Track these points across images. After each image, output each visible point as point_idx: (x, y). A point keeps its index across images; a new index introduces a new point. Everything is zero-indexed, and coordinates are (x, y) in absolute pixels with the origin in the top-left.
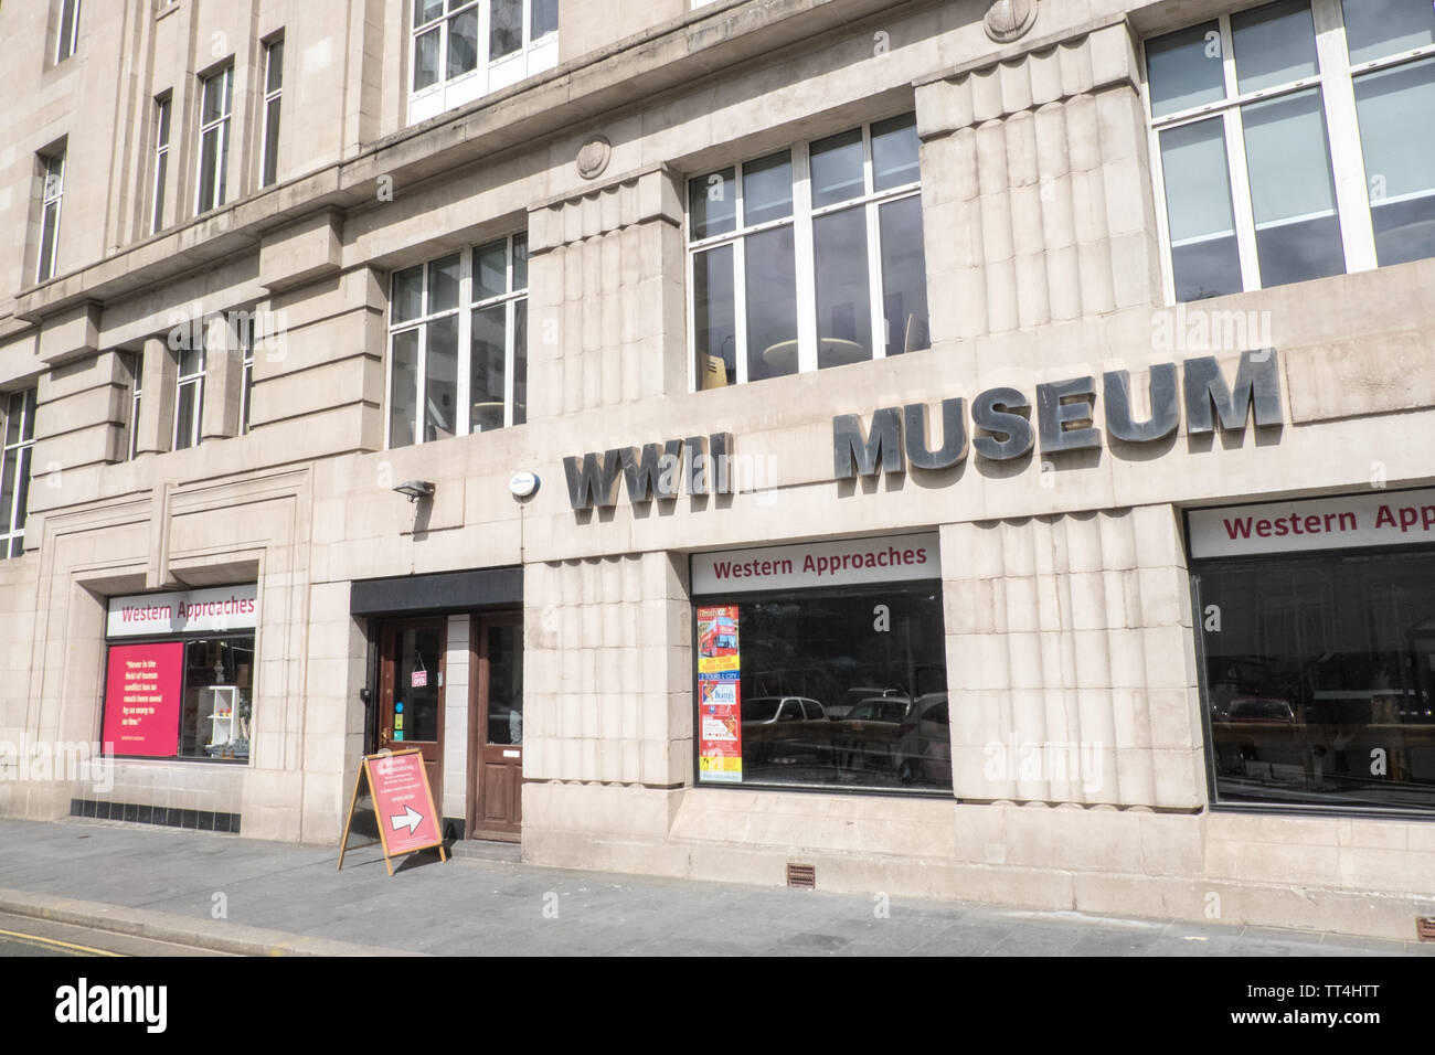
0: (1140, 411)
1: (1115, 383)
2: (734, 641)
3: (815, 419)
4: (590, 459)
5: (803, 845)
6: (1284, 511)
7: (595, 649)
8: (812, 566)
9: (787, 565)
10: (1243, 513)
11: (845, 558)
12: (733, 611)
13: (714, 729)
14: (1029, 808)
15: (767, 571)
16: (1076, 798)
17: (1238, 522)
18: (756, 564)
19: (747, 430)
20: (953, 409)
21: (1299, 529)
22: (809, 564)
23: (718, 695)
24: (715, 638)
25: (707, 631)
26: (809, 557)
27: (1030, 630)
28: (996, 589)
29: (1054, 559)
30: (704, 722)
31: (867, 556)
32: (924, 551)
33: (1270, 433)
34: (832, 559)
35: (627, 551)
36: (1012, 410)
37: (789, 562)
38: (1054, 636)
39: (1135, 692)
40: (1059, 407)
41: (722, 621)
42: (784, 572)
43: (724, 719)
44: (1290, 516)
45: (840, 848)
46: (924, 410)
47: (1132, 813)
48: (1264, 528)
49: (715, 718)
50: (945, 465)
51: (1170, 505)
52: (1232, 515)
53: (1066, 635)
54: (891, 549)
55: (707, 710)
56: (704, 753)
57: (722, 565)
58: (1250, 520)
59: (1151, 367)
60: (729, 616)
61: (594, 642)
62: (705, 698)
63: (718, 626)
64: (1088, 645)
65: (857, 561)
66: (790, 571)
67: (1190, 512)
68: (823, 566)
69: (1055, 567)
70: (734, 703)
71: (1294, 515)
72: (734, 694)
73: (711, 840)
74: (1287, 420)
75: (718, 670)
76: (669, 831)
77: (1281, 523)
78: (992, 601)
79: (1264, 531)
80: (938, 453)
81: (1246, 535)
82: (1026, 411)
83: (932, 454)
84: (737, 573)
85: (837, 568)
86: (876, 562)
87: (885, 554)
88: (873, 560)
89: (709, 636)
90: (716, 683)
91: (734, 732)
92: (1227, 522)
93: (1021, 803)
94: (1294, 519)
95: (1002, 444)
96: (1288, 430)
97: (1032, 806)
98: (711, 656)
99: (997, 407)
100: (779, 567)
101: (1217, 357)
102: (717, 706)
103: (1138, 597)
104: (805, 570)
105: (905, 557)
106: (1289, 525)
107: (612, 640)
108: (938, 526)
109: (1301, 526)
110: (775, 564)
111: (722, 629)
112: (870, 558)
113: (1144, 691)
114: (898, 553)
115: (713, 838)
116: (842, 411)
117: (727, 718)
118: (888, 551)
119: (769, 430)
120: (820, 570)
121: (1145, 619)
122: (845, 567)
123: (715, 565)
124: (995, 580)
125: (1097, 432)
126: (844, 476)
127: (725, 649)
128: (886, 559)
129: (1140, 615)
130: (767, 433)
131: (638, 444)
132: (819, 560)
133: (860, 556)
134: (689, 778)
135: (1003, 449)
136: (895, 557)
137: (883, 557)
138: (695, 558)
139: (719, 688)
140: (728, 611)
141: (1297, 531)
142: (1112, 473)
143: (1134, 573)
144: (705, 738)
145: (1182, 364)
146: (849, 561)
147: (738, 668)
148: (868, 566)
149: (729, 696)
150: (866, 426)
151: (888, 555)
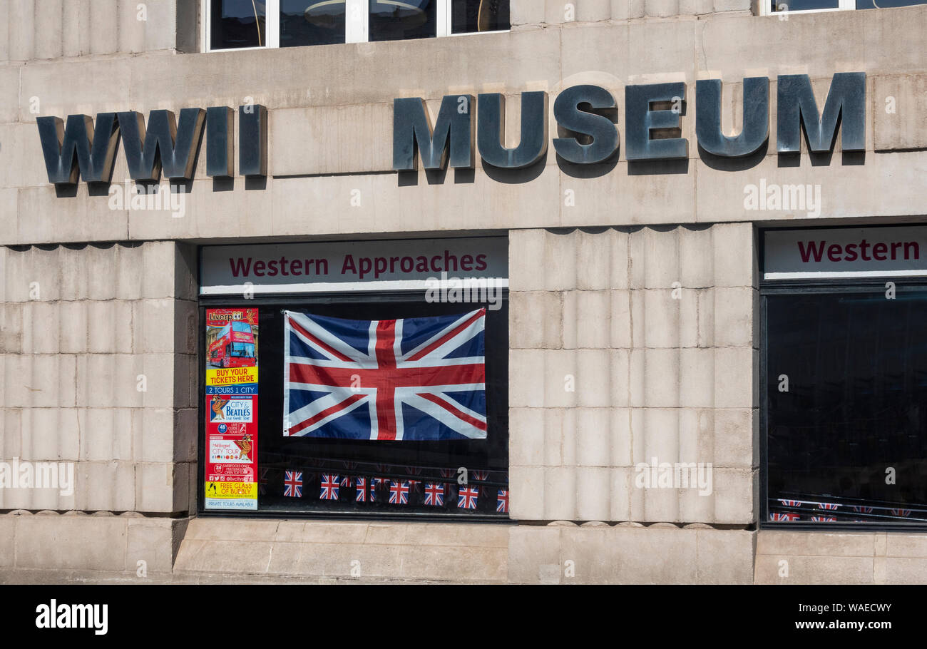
0: (731, 126)
1: (709, 92)
2: (251, 350)
3: (371, 100)
4: (77, 122)
5: (338, 574)
6: (855, 236)
7: (76, 355)
8: (353, 268)
9: (322, 265)
10: (817, 236)
11: (393, 260)
12: (251, 315)
13: (222, 451)
14: (586, 528)
15: (296, 270)
16: (637, 516)
17: (812, 245)
18: (283, 262)
19: (285, 103)
20: (533, 102)
21: (867, 255)
22: (349, 265)
23: (230, 412)
24: (228, 346)
25: (219, 337)
26: (349, 257)
27: (599, 346)
28: (566, 302)
29: (629, 274)
30: (212, 443)
31: (419, 259)
32: (484, 257)
33: (854, 157)
34: (377, 261)
35: (123, 237)
36: (597, 111)
37: (325, 262)
38: (624, 354)
39: (701, 412)
40: (649, 113)
41: (237, 326)
42: (318, 272)
43: (236, 439)
44: (860, 243)
45: (379, 575)
46: (501, 101)
47: (690, 531)
48: (835, 253)
49: (225, 438)
50: (522, 165)
51: (751, 223)
52: (807, 237)
53: (637, 354)
54: (447, 252)
55: (215, 429)
56: (211, 478)
57: (241, 261)
58: (823, 244)
59: (745, 79)
60: (246, 321)
61: (75, 346)
62: (214, 415)
63: (232, 332)
64: (660, 363)
65: (407, 266)
66: (326, 272)
67: (766, 232)
68: (365, 268)
69: (629, 283)
70: (250, 421)
71: (864, 241)
72: (251, 411)
73: (227, 573)
74: (869, 147)
75: (230, 383)
76: (173, 564)
77: (851, 249)
78: (561, 315)
79: (835, 256)
80: (515, 151)
81: (818, 259)
82: (612, 114)
83: (507, 152)
84: (260, 271)
85: (383, 271)
86: (429, 267)
87: (439, 258)
88: (425, 264)
89: (221, 343)
90: (228, 398)
91: (249, 455)
92: (801, 244)
93: (579, 523)
94: (864, 245)
95: (585, 147)
96: (869, 156)
97: (590, 526)
98: (222, 367)
99: (583, 106)
100: (312, 267)
101: (809, 76)
102: (229, 425)
103: (712, 317)
104: (343, 272)
105: (463, 263)
106: (858, 250)
107: (101, 344)
108: (506, 231)
109: (869, 252)
110: (307, 263)
111: (238, 336)
112: (422, 261)
113: (710, 412)
114: (455, 259)
115: (228, 570)
116: (404, 94)
117: (240, 438)
118: (443, 255)
119: (315, 107)
120: (362, 272)
121: (717, 339)
122: (392, 270)
123: (232, 260)
124: (565, 293)
125: (685, 142)
126: (404, 168)
127: (241, 360)
128: (438, 264)
129: (713, 335)
130: (311, 111)
131: (143, 108)
132: (361, 261)
133: (411, 260)
134: (193, 506)
135: (585, 152)
136: (451, 262)
137: (437, 261)
138: (205, 251)
139: (232, 404)
140: (245, 315)
141: (865, 258)
142: (696, 187)
143: (710, 292)
144: (212, 460)
145: (777, 79)
146: (397, 265)
147: (256, 380)
148: (421, 271)
149: (244, 412)
150: (432, 115)
151: (443, 259)
